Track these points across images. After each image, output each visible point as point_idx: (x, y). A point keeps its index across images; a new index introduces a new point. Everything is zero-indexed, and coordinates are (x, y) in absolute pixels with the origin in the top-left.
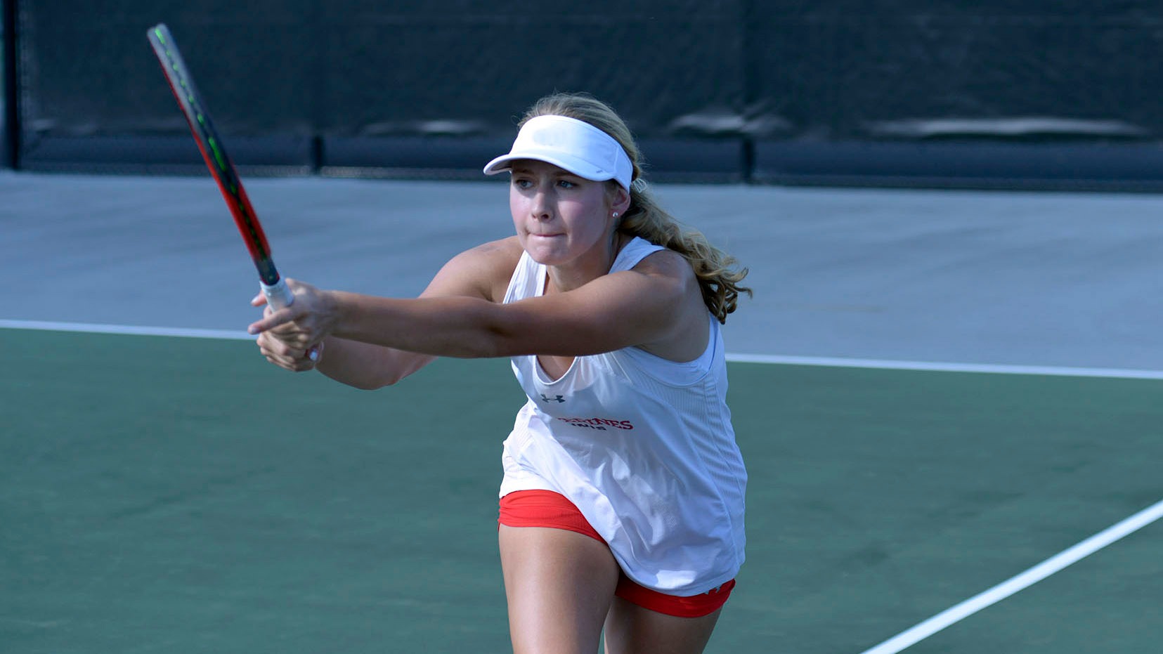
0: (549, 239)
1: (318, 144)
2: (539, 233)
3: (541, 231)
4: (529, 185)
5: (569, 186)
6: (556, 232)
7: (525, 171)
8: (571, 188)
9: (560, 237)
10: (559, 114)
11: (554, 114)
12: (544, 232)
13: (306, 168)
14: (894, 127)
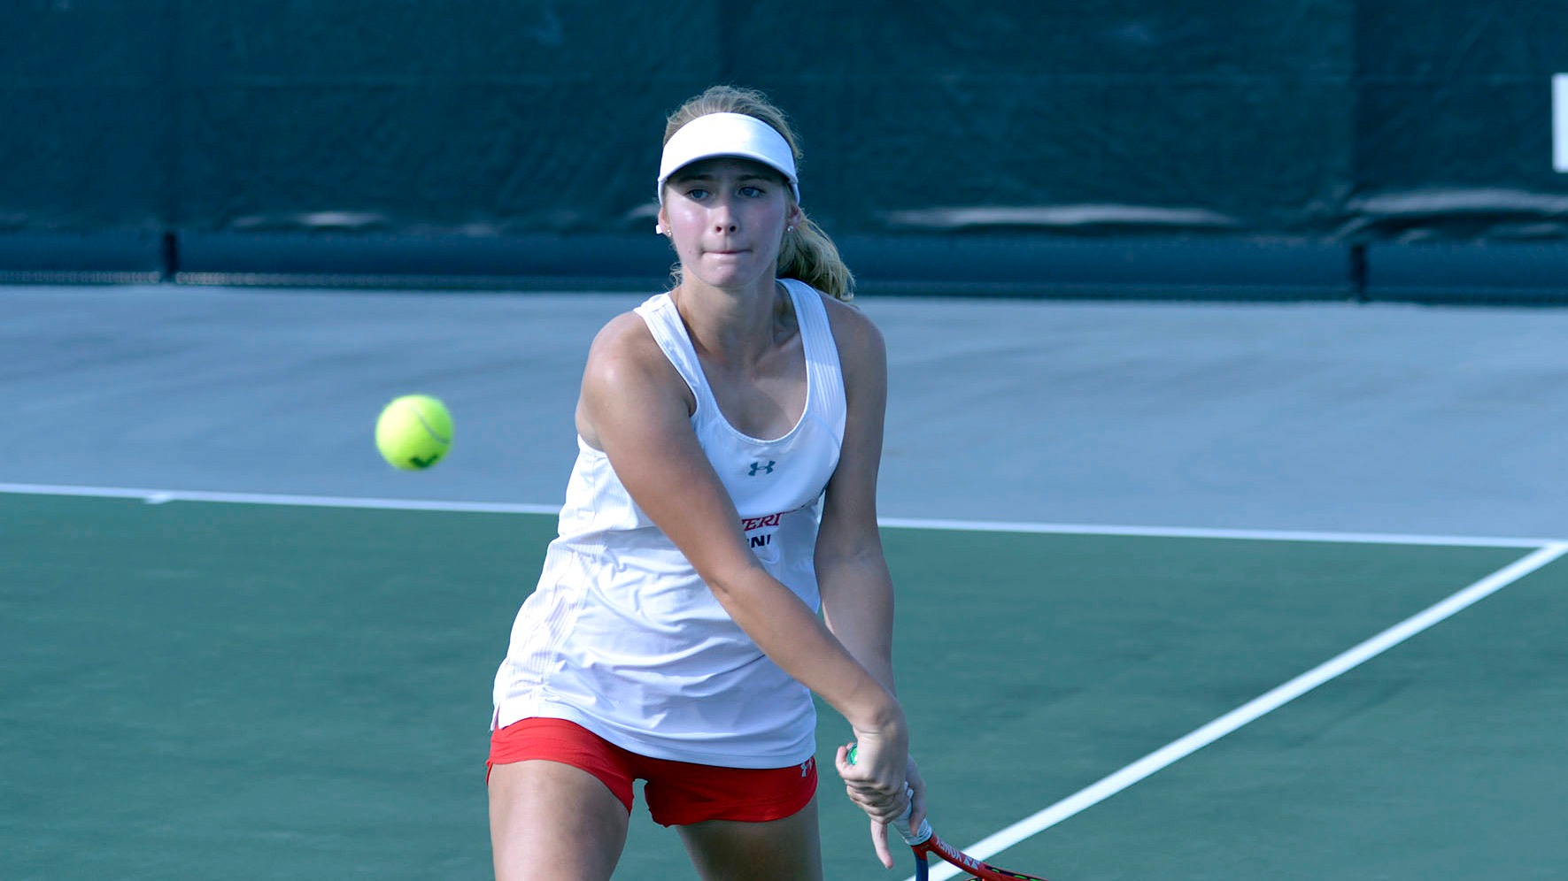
0: (732, 257)
1: (170, 241)
2: (723, 250)
3: (726, 246)
4: (704, 194)
5: (755, 192)
6: (741, 247)
7: (702, 178)
8: (758, 196)
9: (745, 254)
10: (732, 112)
11: (726, 111)
12: (729, 248)
13: (155, 275)
14: (914, 217)
